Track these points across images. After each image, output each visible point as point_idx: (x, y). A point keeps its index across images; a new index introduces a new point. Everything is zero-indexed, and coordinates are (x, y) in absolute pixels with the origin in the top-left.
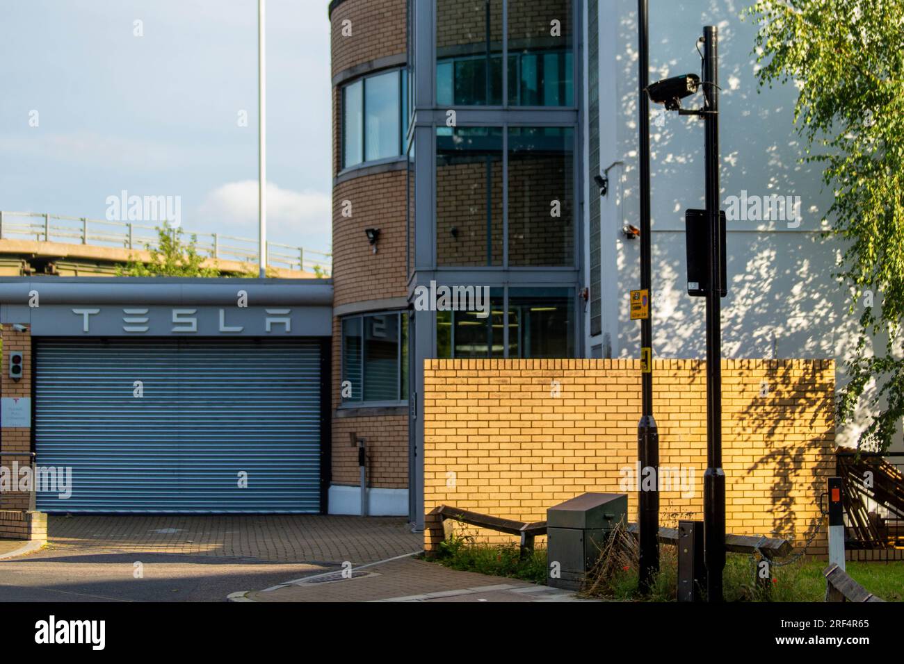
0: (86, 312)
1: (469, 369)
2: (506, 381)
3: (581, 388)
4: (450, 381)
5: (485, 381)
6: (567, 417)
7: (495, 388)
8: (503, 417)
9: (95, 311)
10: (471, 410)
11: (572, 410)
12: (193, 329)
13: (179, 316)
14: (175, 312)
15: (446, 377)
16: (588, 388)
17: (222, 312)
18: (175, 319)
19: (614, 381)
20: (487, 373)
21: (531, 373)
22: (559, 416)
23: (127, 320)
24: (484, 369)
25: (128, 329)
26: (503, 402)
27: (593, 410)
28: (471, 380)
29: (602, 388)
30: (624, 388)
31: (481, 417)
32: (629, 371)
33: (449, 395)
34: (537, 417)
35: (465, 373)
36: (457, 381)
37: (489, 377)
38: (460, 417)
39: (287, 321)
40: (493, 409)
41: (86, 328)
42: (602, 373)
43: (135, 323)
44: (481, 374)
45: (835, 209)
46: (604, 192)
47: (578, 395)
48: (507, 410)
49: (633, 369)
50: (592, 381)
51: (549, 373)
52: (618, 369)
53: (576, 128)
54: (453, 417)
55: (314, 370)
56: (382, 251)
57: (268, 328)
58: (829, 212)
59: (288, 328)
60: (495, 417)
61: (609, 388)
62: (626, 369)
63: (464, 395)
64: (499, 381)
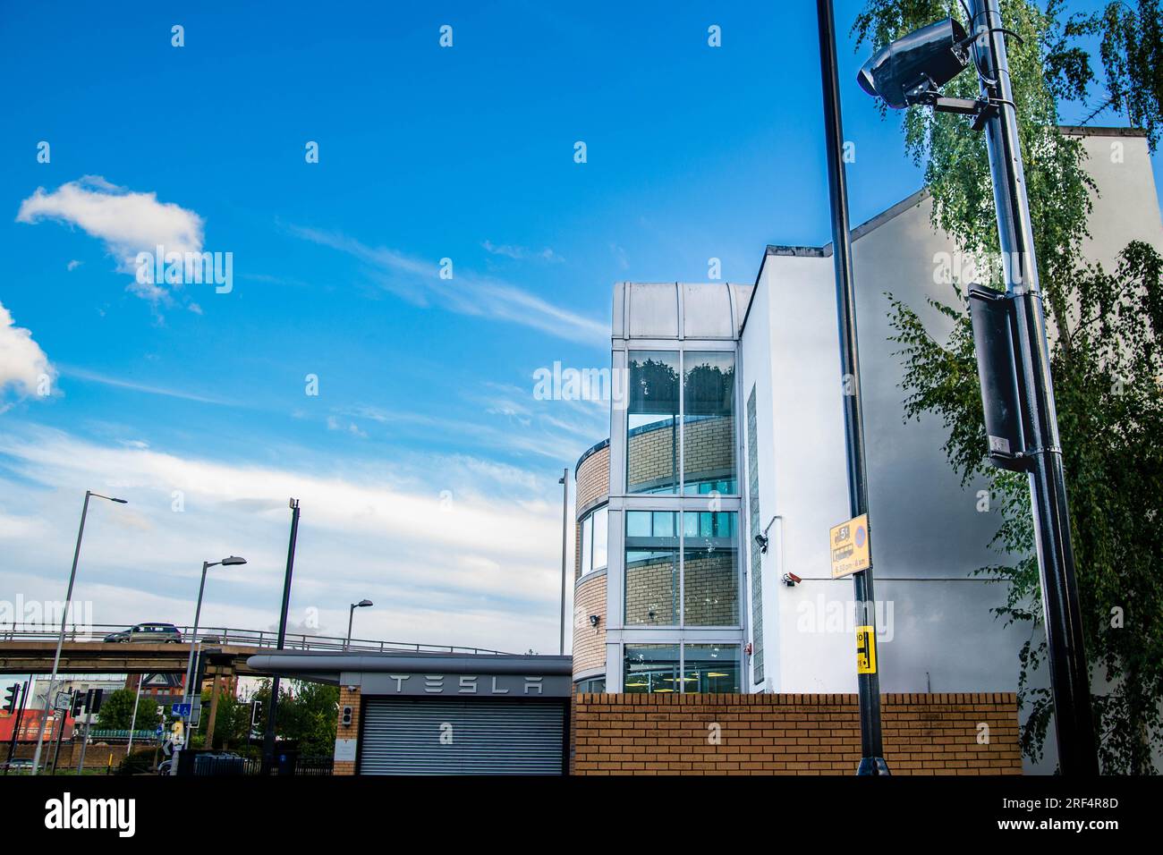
0: (400, 678)
1: (624, 704)
2: (665, 717)
3: (746, 725)
4: (603, 716)
5: (642, 717)
6: (731, 758)
7: (653, 725)
8: (661, 758)
9: (406, 677)
10: (626, 749)
11: (736, 750)
12: (474, 690)
13: (464, 681)
14: (462, 678)
15: (599, 713)
16: (754, 725)
17: (494, 678)
18: (462, 684)
19: (781, 717)
20: (644, 709)
21: (692, 709)
22: (722, 758)
23: (428, 684)
24: (640, 704)
25: (428, 690)
26: (661, 741)
27: (759, 750)
28: (627, 717)
29: (770, 725)
30: (792, 725)
31: (637, 757)
32: (798, 707)
33: (602, 733)
34: (699, 758)
35: (620, 708)
36: (611, 717)
37: (646, 713)
38: (613, 757)
39: (540, 685)
40: (650, 750)
41: (399, 690)
42: (768, 709)
43: (433, 685)
44: (637, 709)
45: (1001, 535)
46: (764, 550)
47: (743, 733)
48: (666, 749)
49: (802, 704)
50: (758, 717)
51: (712, 709)
52: (787, 705)
53: (739, 513)
54: (606, 757)
55: (559, 721)
56: (601, 632)
57: (526, 691)
58: (994, 539)
59: (540, 691)
60: (652, 758)
61: (777, 725)
62: (794, 704)
63: (619, 733)
64: (657, 717)
